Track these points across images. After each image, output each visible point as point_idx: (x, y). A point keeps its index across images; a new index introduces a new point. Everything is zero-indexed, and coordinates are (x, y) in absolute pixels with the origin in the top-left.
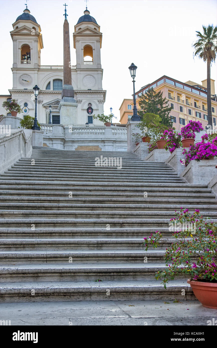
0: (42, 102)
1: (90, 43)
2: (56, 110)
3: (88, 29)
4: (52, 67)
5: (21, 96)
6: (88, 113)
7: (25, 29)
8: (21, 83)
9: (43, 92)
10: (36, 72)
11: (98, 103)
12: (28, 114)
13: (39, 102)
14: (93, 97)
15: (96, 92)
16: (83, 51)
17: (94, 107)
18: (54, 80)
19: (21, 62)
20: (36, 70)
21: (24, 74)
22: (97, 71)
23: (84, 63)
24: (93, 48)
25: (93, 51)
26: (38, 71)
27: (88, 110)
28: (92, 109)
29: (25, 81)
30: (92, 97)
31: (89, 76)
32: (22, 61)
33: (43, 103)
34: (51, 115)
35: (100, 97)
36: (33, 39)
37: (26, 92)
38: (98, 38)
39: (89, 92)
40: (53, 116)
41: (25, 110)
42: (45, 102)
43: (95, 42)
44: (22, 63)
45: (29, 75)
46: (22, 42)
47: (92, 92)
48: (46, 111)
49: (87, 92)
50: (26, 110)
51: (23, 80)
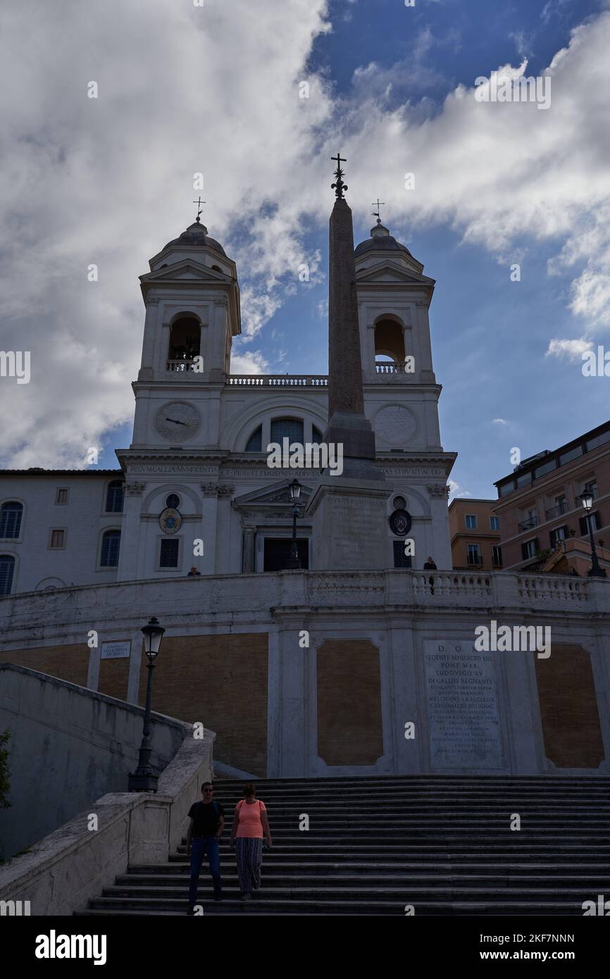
0: (232, 491)
1: (395, 308)
2: (280, 519)
3: (387, 270)
4: (270, 381)
5: (158, 472)
6: (395, 530)
7: (188, 269)
8: (161, 431)
9: (235, 459)
10: (217, 394)
11: (427, 496)
12: (179, 533)
13: (219, 492)
14: (410, 477)
15: (421, 458)
16: (372, 332)
17: (414, 509)
18: (275, 422)
19: (168, 364)
20: (215, 390)
21: (175, 403)
22: (422, 392)
23: (378, 367)
24: (406, 323)
25: (407, 334)
26: (223, 392)
27: (393, 520)
28: (409, 517)
29: (177, 422)
30: (407, 477)
31: (396, 409)
32: (171, 362)
33: (233, 497)
34: (261, 539)
35: (435, 477)
36: (212, 298)
37: (177, 457)
38: (422, 294)
39: (398, 458)
40: (267, 541)
41: (166, 520)
42: (241, 490)
43: (413, 306)
44: (170, 367)
45: (190, 405)
46: (175, 306)
47: (406, 458)
48: (242, 522)
49: (391, 457)
50: (170, 521)
51: (168, 419)
